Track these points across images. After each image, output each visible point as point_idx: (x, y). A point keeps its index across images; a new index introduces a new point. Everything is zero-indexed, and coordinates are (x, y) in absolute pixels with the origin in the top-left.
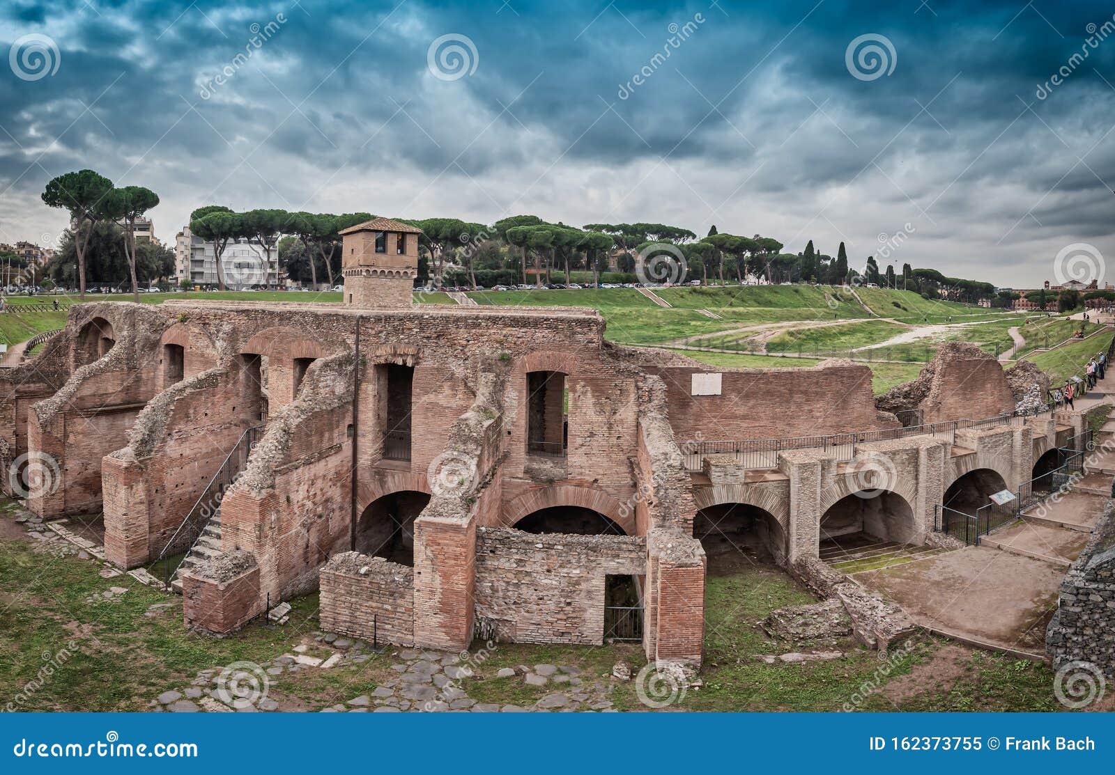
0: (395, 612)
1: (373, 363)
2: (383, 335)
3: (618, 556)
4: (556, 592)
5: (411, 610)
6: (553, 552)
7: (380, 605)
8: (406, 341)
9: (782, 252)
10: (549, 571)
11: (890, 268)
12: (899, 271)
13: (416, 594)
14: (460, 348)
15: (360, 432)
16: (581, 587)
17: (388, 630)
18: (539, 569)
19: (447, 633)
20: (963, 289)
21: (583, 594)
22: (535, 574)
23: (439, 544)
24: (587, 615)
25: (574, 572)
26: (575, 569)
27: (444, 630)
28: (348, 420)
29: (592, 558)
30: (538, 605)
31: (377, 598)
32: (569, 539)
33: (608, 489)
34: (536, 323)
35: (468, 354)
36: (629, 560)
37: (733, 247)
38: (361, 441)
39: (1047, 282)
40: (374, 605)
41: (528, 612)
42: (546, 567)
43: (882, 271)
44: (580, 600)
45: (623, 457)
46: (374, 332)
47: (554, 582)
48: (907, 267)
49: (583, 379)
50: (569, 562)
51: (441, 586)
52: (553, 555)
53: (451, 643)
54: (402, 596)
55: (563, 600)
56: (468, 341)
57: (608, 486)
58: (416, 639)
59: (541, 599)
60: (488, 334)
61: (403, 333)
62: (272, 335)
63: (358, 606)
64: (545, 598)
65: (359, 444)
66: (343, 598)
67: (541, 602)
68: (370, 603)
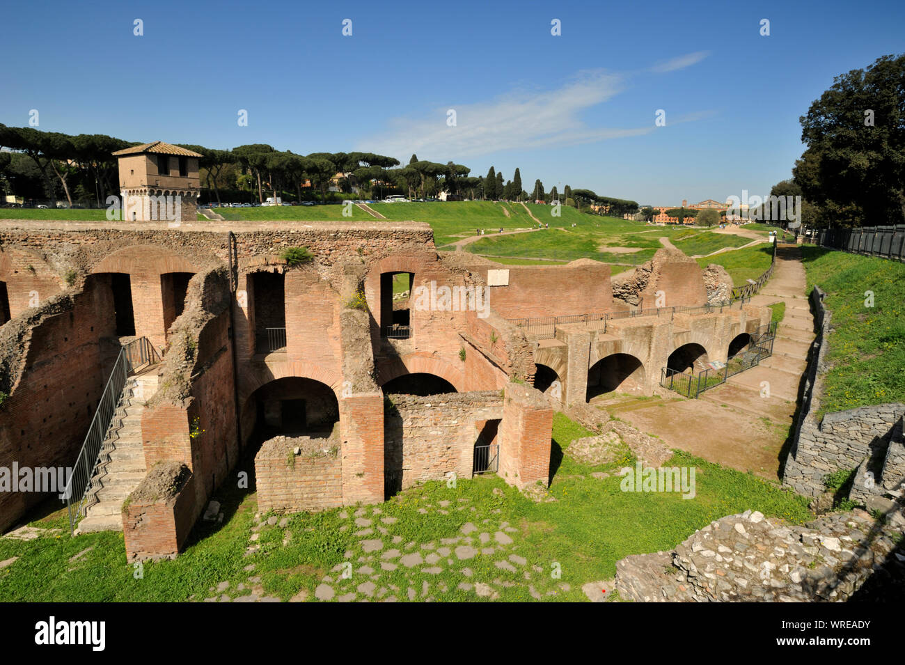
0: (326, 480)
1: (246, 273)
2: (254, 248)
3: (484, 406)
4: (441, 440)
5: (340, 475)
6: (438, 408)
7: (312, 478)
8: (276, 252)
9: (470, 175)
10: (435, 424)
11: (555, 189)
12: (561, 191)
13: (343, 461)
14: (325, 256)
15: (237, 334)
16: (458, 434)
17: (321, 498)
18: (429, 424)
19: (370, 489)
20: (613, 206)
21: (459, 439)
22: (425, 429)
23: (362, 415)
24: (462, 456)
25: (453, 422)
26: (454, 420)
27: (367, 487)
28: (228, 325)
29: (467, 410)
30: (427, 452)
31: (310, 472)
32: (449, 397)
33: (444, 358)
34: (387, 235)
35: (332, 261)
36: (491, 408)
37: (431, 171)
38: (239, 341)
39: (685, 201)
40: (308, 478)
41: (421, 459)
42: (433, 421)
43: (547, 191)
44: (456, 445)
45: (455, 333)
46: (244, 246)
47: (439, 433)
48: (567, 188)
49: (426, 277)
50: (450, 415)
51: (364, 450)
52: (438, 411)
53: (373, 497)
54: (332, 465)
55: (445, 445)
56: (330, 250)
57: (444, 356)
58: (344, 500)
59: (429, 448)
60: (347, 244)
61: (272, 246)
62: (133, 253)
63: (293, 483)
64: (433, 446)
65: (238, 343)
66: (279, 480)
67: (430, 450)
68: (304, 478)
